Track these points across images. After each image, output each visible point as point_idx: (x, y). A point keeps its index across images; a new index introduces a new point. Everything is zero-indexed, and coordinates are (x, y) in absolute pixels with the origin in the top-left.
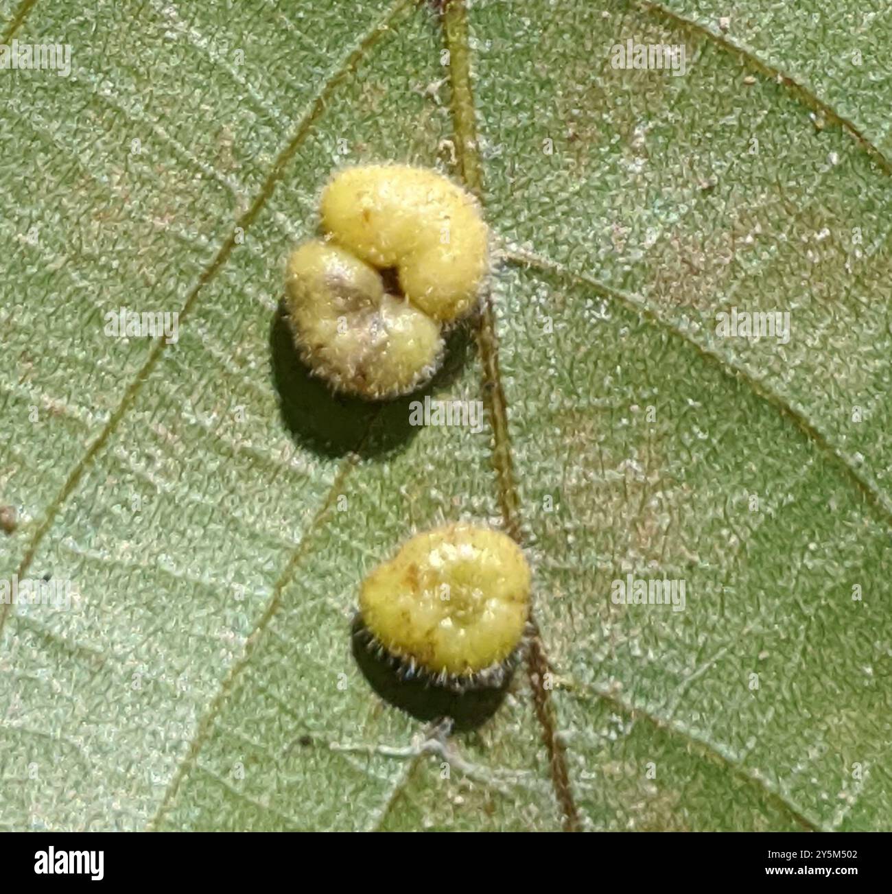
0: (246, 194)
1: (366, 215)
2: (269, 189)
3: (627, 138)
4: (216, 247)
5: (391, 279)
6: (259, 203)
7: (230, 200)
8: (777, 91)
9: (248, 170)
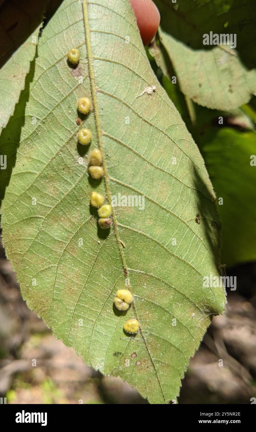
0: (110, 291)
1: (121, 296)
2: (112, 291)
3: (144, 285)
4: (108, 296)
5: (124, 300)
6: (111, 292)
7: (109, 292)
8: (157, 279)
9: (110, 290)
